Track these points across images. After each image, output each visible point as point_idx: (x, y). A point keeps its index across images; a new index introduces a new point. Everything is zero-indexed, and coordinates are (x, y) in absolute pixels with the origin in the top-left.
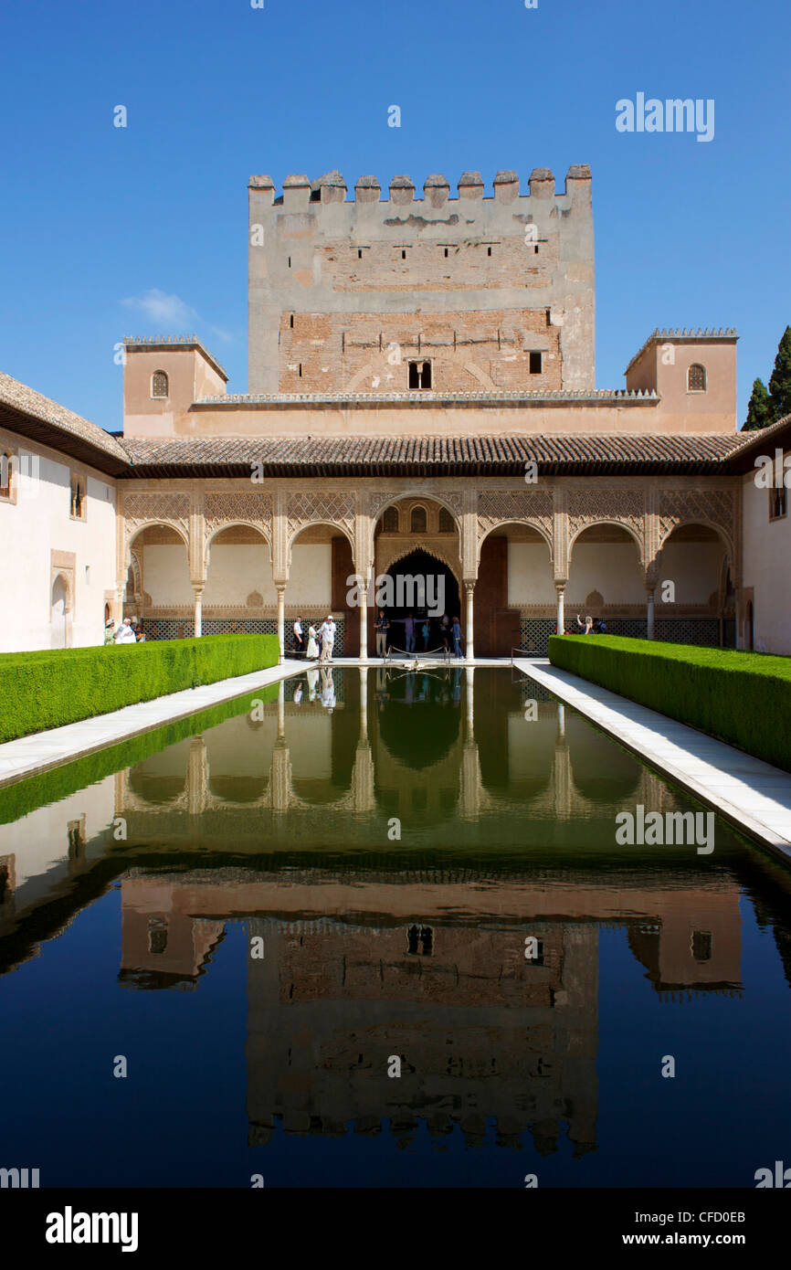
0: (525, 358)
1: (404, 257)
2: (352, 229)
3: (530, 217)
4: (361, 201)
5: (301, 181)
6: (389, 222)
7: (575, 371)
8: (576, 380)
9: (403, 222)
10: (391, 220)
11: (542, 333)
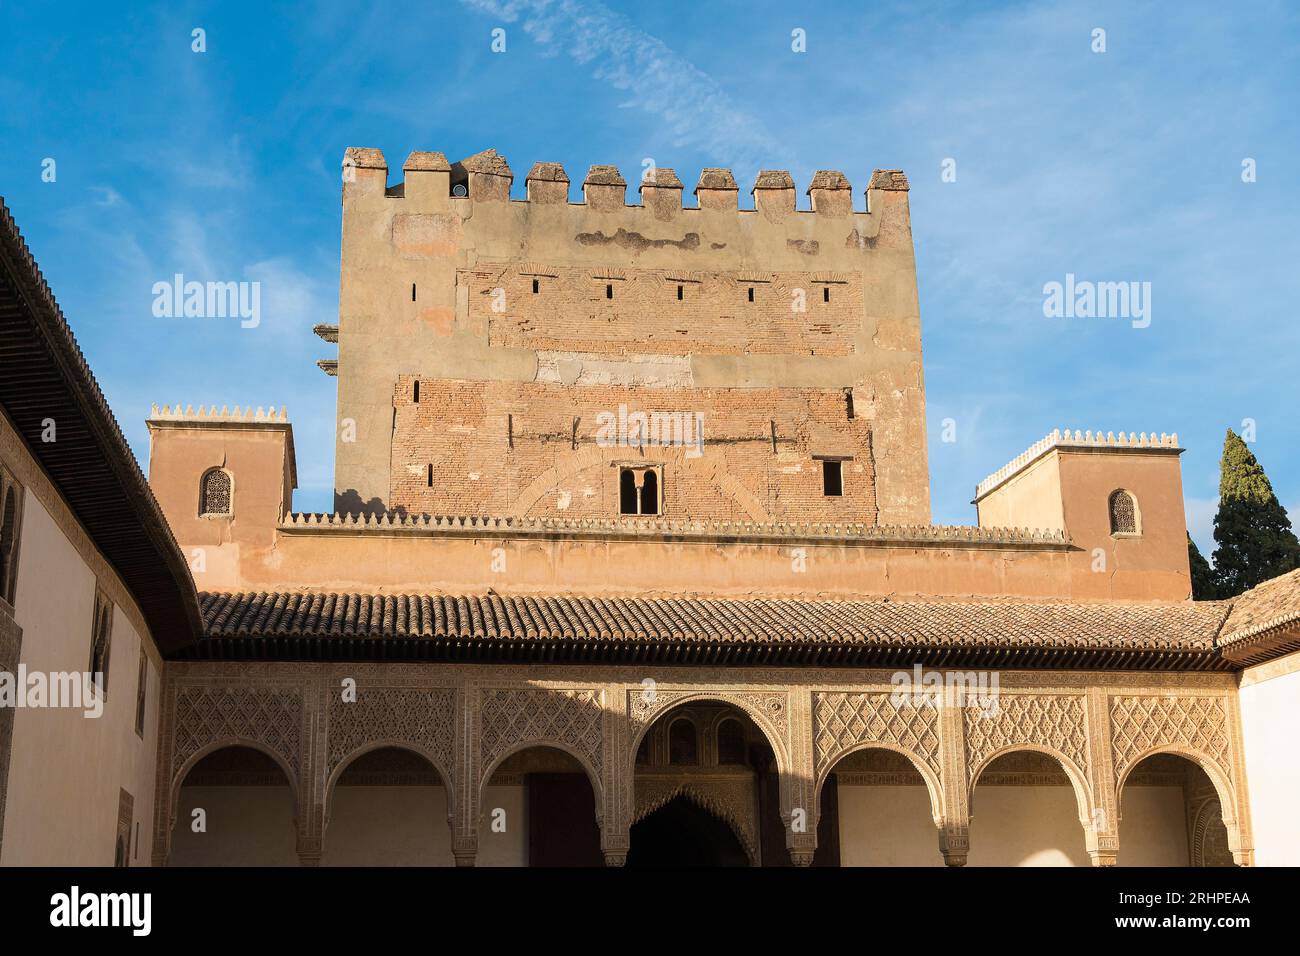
0: (815, 469)
1: (610, 295)
2: (522, 246)
3: (815, 244)
4: (537, 202)
5: (434, 164)
6: (585, 238)
7: (899, 495)
8: (898, 510)
9: (608, 240)
10: (588, 235)
11: (839, 429)
